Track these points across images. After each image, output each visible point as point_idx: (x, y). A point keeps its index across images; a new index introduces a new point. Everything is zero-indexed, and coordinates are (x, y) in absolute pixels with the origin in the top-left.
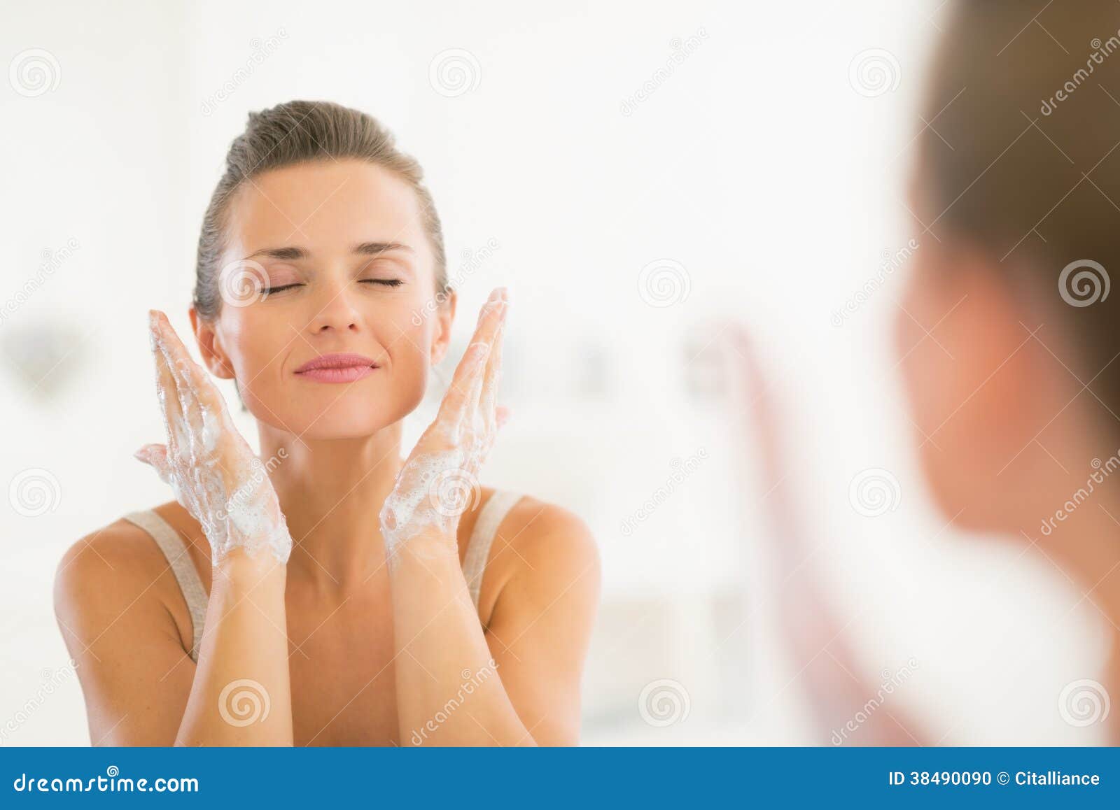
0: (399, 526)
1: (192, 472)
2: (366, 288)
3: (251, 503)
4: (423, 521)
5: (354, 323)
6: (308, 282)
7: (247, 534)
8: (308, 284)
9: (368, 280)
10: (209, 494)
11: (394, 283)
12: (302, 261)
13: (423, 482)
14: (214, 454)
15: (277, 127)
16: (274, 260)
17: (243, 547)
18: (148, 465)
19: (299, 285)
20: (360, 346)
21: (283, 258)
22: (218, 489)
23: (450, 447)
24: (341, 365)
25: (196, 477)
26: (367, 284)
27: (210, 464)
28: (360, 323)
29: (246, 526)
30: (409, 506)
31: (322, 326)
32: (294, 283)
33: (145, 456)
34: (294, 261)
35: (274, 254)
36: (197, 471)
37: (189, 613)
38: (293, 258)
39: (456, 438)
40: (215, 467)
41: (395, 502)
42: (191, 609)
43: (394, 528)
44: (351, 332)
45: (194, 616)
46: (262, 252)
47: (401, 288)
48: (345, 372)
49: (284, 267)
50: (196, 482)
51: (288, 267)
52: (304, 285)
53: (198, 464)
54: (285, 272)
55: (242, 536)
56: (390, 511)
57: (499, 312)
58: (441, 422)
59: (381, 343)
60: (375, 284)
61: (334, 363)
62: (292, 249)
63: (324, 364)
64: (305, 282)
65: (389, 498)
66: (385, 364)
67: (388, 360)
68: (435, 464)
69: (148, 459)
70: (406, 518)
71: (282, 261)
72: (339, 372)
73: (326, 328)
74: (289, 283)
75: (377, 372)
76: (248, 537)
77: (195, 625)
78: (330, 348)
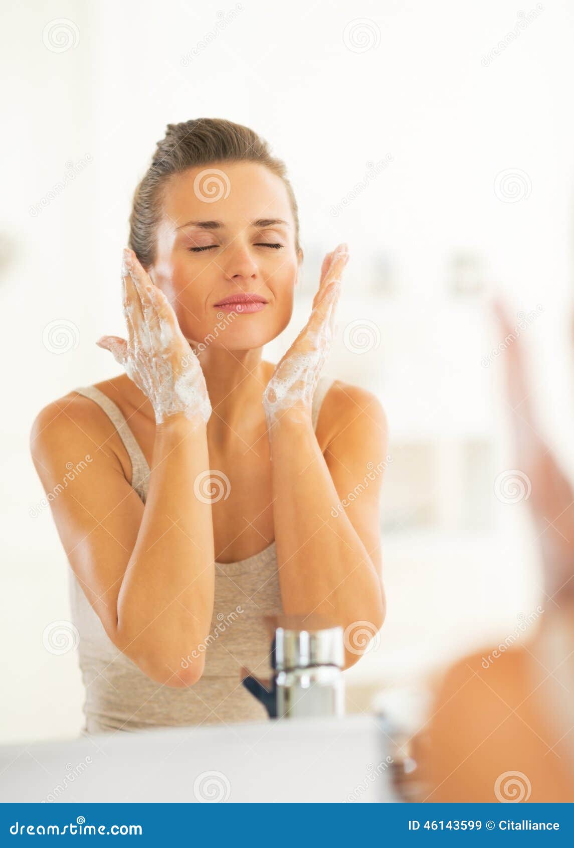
0: (278, 400)
1: (150, 361)
2: (259, 249)
3: (191, 384)
4: (294, 398)
5: (254, 273)
6: (221, 243)
7: (187, 404)
8: (220, 245)
9: (261, 244)
10: (161, 376)
11: (277, 246)
12: (218, 231)
13: (295, 372)
14: (167, 351)
15: (197, 138)
16: (199, 229)
17: (183, 412)
18: (106, 351)
19: (215, 246)
20: (257, 289)
21: (206, 228)
22: (168, 374)
23: (314, 349)
24: (245, 301)
25: (153, 364)
26: (259, 247)
27: (165, 356)
28: (258, 274)
29: (186, 398)
30: (285, 387)
31: (235, 275)
32: (214, 245)
33: (105, 343)
34: (212, 230)
35: (200, 225)
36: (154, 359)
37: (129, 457)
38: (212, 228)
39: (318, 344)
40: (167, 359)
41: (276, 384)
42: (130, 455)
43: (274, 402)
44: (252, 279)
45: (132, 459)
46: (192, 223)
47: (280, 250)
48: (249, 305)
49: (206, 234)
50: (152, 367)
51: (209, 234)
52: (218, 246)
53: (155, 355)
54: (207, 238)
55: (183, 405)
56: (272, 391)
57: (345, 259)
58: (309, 333)
59: (270, 289)
60: (265, 247)
61: (242, 300)
62: (212, 222)
63: (236, 300)
64: (218, 244)
65: (271, 380)
66: (271, 301)
67: (274, 300)
68: (304, 360)
69: (109, 347)
70: (283, 395)
71: (204, 229)
72: (245, 306)
73: (236, 276)
74: (210, 245)
75: (267, 307)
76: (188, 406)
77: (133, 466)
78: (239, 289)
